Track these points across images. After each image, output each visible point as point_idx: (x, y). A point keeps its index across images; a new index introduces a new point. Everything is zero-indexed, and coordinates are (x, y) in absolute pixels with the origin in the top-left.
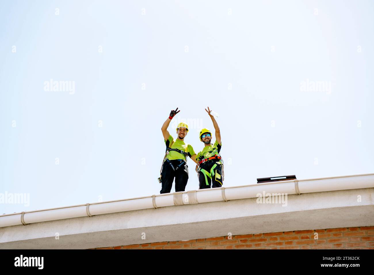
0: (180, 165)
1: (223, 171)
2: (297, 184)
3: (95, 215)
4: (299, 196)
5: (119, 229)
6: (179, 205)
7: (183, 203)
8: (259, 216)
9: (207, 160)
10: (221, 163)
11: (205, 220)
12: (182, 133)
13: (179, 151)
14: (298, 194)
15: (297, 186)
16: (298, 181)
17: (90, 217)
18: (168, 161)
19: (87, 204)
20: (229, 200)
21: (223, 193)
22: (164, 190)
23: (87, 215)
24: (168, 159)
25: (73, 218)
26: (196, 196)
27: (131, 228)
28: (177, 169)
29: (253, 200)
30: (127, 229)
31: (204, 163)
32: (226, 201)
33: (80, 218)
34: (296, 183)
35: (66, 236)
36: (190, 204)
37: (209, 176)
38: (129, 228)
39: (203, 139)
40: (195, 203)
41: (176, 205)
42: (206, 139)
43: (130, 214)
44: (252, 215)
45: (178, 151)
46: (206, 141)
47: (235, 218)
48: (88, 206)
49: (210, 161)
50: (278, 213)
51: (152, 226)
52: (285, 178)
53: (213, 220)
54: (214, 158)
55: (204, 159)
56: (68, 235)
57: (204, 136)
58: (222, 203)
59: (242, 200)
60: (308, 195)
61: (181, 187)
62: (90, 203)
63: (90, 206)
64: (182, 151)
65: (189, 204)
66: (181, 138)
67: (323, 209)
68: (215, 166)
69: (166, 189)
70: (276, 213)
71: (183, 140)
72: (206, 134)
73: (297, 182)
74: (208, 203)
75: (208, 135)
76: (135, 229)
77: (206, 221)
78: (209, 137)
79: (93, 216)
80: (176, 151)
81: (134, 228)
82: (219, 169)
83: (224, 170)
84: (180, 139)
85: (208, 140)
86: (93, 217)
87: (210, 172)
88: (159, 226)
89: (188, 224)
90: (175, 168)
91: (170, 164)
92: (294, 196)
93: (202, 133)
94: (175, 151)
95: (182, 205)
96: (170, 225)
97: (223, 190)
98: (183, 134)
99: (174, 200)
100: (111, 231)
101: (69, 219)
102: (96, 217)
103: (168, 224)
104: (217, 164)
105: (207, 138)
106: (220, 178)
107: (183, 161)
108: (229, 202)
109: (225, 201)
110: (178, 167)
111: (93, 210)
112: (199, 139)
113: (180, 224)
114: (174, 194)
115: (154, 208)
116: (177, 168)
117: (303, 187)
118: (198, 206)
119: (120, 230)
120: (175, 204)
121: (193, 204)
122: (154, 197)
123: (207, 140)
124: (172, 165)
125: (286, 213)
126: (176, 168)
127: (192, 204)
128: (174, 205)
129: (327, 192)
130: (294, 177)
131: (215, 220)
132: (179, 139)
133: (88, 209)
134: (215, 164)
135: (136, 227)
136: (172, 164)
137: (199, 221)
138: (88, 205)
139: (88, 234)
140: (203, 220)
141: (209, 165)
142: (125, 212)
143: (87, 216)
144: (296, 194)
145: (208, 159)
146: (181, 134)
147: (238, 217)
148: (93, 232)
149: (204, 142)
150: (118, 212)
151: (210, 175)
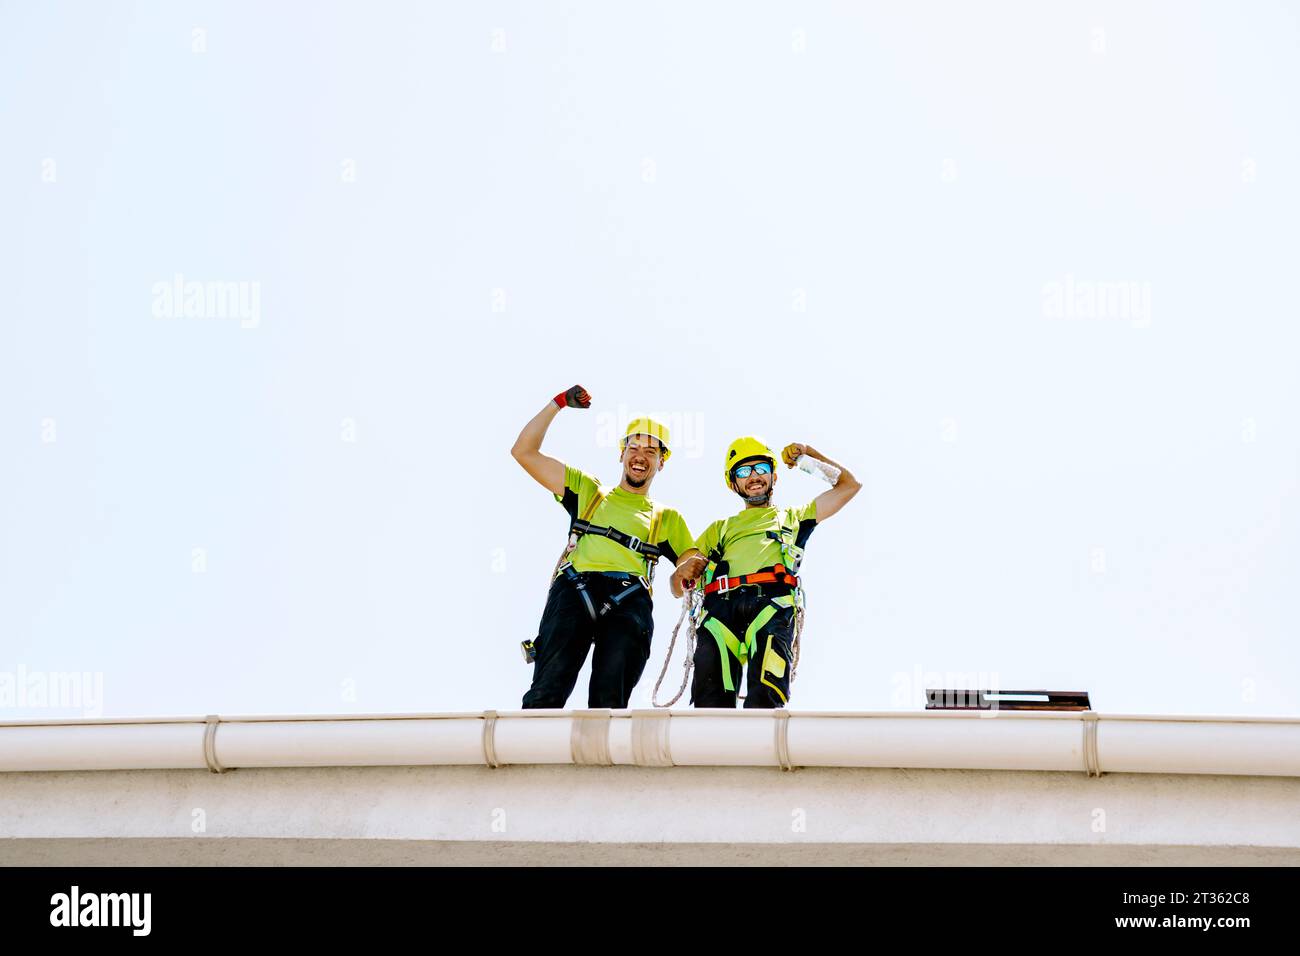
0: (618, 598)
1: (796, 642)
2: (1094, 730)
3: (235, 769)
4: (1096, 783)
5: (330, 837)
6: (592, 766)
7: (608, 758)
8: (919, 844)
9: (738, 581)
10: (795, 601)
11: (692, 841)
12: (639, 458)
13: (624, 540)
14: (1093, 774)
15: (1090, 738)
16: (1099, 719)
17: (216, 772)
18: (572, 574)
19: (209, 717)
20: (802, 767)
21: (781, 736)
22: (539, 692)
23: (205, 766)
24: (571, 567)
25: (143, 770)
26: (667, 734)
27: (379, 838)
28: (603, 611)
29: (900, 776)
30: (365, 840)
31: (724, 595)
32: (790, 769)
33: (174, 775)
34: (1090, 724)
35: (107, 840)
36: (639, 767)
37: (736, 654)
38: (373, 837)
39: (742, 483)
40: (659, 764)
41: (580, 762)
42: (752, 482)
43: (383, 781)
44: (893, 840)
45: (619, 537)
46: (750, 493)
47: (817, 844)
48: (211, 725)
49: (752, 591)
50: (1000, 841)
51: (470, 838)
52: (1046, 699)
53: (725, 840)
54: (769, 577)
55: (725, 577)
56: (116, 839)
57: (744, 472)
58: (770, 776)
59: (857, 772)
60: (1133, 780)
61: (612, 691)
62: (222, 714)
63: (221, 727)
64: (636, 541)
65: (633, 766)
66: (636, 483)
67: (1192, 847)
68: (767, 614)
69: (547, 693)
70: (992, 840)
71: (644, 494)
72: (752, 463)
73: (1092, 720)
74: (713, 767)
75: (761, 468)
76: (399, 842)
77: (697, 845)
78: (766, 478)
79: (229, 769)
80: (610, 537)
81: (395, 837)
82: (782, 632)
83: (801, 636)
84: (632, 489)
85: (762, 490)
86: (231, 774)
87: (742, 638)
88: (498, 842)
89: (619, 846)
90: (598, 607)
91: (581, 586)
92: (1073, 781)
93: (736, 459)
94: (605, 535)
95: (603, 764)
96: (546, 844)
97: (781, 721)
98: (642, 463)
99: (571, 743)
100: (298, 840)
101: (129, 771)
102: (241, 773)
103: (537, 840)
104: (775, 606)
105: (758, 481)
106: (780, 674)
107: (634, 580)
108: (800, 774)
109: (786, 769)
110: (612, 603)
111: (232, 745)
112: (724, 480)
113: (588, 843)
114: (576, 716)
115: (484, 766)
116: (607, 606)
117: (1116, 746)
118: (671, 775)
119: (334, 840)
120: (574, 759)
121: (650, 767)
122: (490, 718)
123: (756, 490)
124: (585, 595)
125: (1035, 845)
126: (603, 606)
127: (647, 765)
128: (571, 761)
129: (1216, 777)
130: (1080, 701)
131: (733, 842)
132: (627, 486)
133: (209, 741)
134: (770, 607)
135: (401, 838)
136: (585, 589)
137: (667, 840)
138: (213, 723)
139: (200, 844)
140: (685, 840)
141: (743, 606)
142: (364, 767)
143: (205, 770)
144: (1083, 773)
145: (743, 579)
146: (636, 462)
147: (832, 839)
148: (220, 836)
149: (743, 495)
150: (335, 767)
151: (744, 650)
